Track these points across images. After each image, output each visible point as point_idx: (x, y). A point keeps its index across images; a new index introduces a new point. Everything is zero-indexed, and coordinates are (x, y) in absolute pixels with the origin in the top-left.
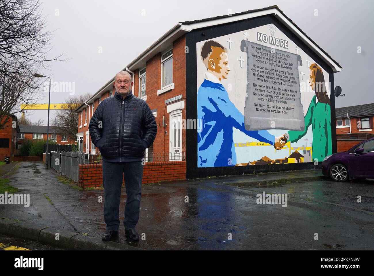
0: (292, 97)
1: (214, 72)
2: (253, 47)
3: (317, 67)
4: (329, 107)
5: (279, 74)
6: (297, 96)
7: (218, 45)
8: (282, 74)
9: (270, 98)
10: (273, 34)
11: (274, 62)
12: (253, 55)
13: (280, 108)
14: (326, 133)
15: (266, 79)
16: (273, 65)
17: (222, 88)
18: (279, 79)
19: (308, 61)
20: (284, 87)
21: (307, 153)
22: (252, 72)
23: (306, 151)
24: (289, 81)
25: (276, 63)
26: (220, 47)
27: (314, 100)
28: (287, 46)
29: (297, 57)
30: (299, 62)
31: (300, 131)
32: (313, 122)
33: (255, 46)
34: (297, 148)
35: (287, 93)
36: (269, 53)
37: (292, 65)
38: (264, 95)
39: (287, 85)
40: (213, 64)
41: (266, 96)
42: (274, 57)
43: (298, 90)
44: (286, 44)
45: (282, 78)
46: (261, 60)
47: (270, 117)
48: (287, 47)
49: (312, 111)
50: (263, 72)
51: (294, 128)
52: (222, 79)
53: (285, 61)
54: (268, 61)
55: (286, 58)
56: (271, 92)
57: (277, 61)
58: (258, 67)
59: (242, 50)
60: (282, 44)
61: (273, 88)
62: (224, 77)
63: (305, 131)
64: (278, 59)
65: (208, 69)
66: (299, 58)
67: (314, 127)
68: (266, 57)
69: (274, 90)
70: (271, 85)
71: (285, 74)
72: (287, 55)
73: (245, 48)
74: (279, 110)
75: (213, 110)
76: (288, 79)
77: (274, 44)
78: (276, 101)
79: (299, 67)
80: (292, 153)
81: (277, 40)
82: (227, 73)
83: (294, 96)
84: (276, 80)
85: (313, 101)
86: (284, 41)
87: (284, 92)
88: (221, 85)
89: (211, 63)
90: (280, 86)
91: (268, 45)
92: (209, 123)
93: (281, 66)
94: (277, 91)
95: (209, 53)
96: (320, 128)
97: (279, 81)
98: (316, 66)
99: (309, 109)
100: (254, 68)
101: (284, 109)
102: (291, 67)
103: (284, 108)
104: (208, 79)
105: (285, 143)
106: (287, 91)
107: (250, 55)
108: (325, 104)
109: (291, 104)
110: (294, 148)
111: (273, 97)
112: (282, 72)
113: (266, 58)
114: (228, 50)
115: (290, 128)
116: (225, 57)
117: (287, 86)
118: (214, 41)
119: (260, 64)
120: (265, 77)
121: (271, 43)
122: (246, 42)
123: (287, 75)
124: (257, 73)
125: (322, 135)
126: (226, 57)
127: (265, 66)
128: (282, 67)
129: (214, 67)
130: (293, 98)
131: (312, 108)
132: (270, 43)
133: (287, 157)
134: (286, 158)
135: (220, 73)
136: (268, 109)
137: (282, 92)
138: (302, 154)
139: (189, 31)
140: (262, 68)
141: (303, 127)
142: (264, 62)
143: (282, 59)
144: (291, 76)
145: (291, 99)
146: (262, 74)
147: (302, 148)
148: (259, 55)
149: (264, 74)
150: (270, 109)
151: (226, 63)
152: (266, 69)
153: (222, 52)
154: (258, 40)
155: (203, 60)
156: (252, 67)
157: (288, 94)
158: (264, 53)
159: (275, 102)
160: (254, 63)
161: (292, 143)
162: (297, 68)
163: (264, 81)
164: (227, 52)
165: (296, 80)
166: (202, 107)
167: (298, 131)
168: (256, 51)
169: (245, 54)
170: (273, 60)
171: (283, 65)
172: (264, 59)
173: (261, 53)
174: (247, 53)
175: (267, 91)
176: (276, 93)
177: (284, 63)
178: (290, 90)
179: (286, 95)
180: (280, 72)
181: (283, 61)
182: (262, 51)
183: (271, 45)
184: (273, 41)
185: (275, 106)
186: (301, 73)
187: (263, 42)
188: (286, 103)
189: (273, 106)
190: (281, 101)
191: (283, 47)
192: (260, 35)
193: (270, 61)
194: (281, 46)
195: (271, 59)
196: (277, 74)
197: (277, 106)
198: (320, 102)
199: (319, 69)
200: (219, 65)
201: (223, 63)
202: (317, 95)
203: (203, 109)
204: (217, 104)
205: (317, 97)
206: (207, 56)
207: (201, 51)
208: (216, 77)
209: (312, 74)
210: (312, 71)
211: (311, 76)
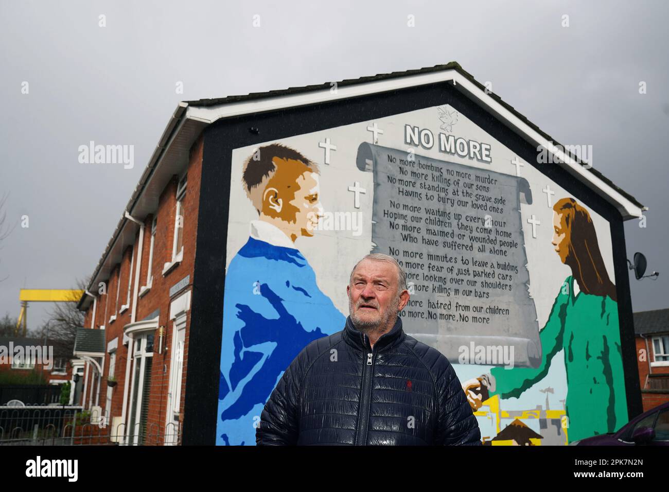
0: (503, 282)
1: (278, 220)
2: (391, 159)
3: (574, 207)
4: (612, 306)
5: (465, 223)
6: (518, 278)
8: (474, 225)
9: (437, 284)
10: (449, 128)
11: (450, 196)
12: (391, 179)
13: (467, 308)
14: (608, 372)
15: (427, 237)
16: (449, 201)
17: (298, 260)
18: (464, 235)
19: (549, 192)
20: (480, 257)
21: (552, 428)
22: (387, 220)
23: (549, 423)
24: (493, 242)
25: (456, 198)
26: (299, 160)
28: (487, 156)
29: (517, 181)
30: (522, 195)
31: (527, 367)
32: (566, 343)
33: (398, 157)
34: (520, 413)
35: (488, 270)
36: (437, 174)
37: (502, 201)
38: (421, 277)
39: (488, 251)
40: (277, 201)
41: (426, 278)
42: (451, 182)
43: (519, 264)
44: (484, 152)
45: (475, 234)
46: (414, 190)
47: (437, 332)
48: (488, 159)
49: (563, 315)
50: (418, 220)
52: (301, 238)
53: (484, 193)
54: (435, 194)
55: (486, 185)
56: (442, 267)
57: (460, 193)
58: (405, 206)
59: (361, 166)
60: (474, 152)
61: (448, 259)
62: (305, 233)
63: (542, 368)
64: (461, 188)
65: (262, 213)
66: (523, 185)
67: (570, 357)
68: (430, 182)
69: (450, 265)
70: (441, 251)
71: (484, 223)
72: (487, 179)
74: (465, 313)
75: (270, 313)
76: (492, 237)
77: (453, 151)
78: (457, 291)
79: (524, 207)
80: (503, 427)
81: (461, 143)
83: (508, 278)
84: (456, 239)
86: (480, 145)
87: (480, 269)
88: (295, 252)
89: (272, 197)
90: (467, 255)
91: (434, 154)
92: (254, 348)
93: (470, 203)
94: (459, 265)
95: (267, 175)
96: (588, 359)
97: (466, 241)
98: (573, 204)
99: (552, 310)
100: (394, 210)
101: (480, 311)
102: (500, 206)
103: (478, 309)
104: (258, 236)
105: (483, 400)
106: (489, 265)
107: (383, 178)
108: (601, 298)
109: (501, 299)
110: (511, 413)
111: (448, 281)
112: (474, 219)
113: (427, 186)
114: (321, 167)
117: (487, 253)
118: (283, 146)
119: (409, 201)
120: (423, 232)
121: (443, 149)
122: (372, 148)
123: (488, 226)
124: (401, 222)
125: (594, 379)
126: (314, 184)
127: (424, 204)
128: (474, 206)
129: (278, 209)
130: (507, 282)
131: (564, 307)
132: (440, 150)
133: (489, 438)
134: (486, 440)
135: (295, 222)
136: (433, 311)
137: (472, 268)
138: (537, 430)
139: (209, 122)
140: (414, 209)
141: (537, 357)
142: (423, 196)
143: (474, 187)
144: (500, 229)
145: (499, 285)
146: (415, 224)
147: (536, 414)
148: (408, 178)
149: (422, 225)
150: (439, 311)
151: (313, 199)
152: (427, 211)
153: (305, 171)
154: (406, 143)
155: (249, 189)
156: (387, 207)
157: (492, 272)
158: (423, 174)
159: (452, 293)
160: (392, 197)
161: (503, 399)
162: (518, 208)
163: (420, 240)
164: (317, 171)
165: (515, 238)
166: (238, 306)
167: (521, 368)
168: (400, 168)
169: (369, 176)
170: (447, 190)
171: (476, 203)
172: (421, 187)
173: (413, 173)
174: (375, 173)
175: (429, 267)
176: (455, 271)
177: (481, 198)
178: (498, 264)
179: (485, 275)
180: (469, 219)
181: (479, 192)
182: (417, 169)
183: (442, 154)
184: (450, 146)
185: (454, 305)
186: (530, 221)
187: (420, 147)
188: (485, 295)
189: (448, 303)
190: (471, 292)
191: (478, 160)
192: (413, 130)
193: (439, 193)
194: (472, 155)
195: (443, 187)
196: (458, 225)
197: (457, 303)
198: (586, 293)
199: (580, 212)
200: (292, 203)
201: (306, 198)
202: (576, 275)
203: (240, 311)
204: (282, 300)
205: (575, 281)
206: (260, 181)
207: (245, 170)
208: (281, 232)
209: (561, 223)
210: (561, 215)
211: (558, 229)
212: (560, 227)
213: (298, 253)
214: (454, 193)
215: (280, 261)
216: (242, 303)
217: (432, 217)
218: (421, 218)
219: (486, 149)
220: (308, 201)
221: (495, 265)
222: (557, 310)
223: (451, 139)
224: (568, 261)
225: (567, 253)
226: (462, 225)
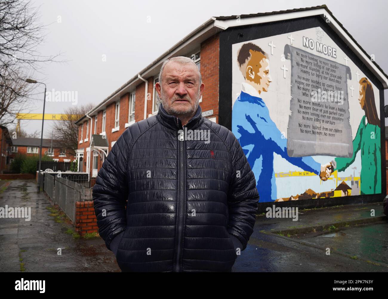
0: (340, 117)
1: (253, 82)
2: (298, 54)
3: (367, 82)
4: (379, 129)
6: (346, 116)
7: (258, 49)
8: (330, 89)
9: (316, 117)
10: (320, 39)
11: (321, 74)
12: (298, 64)
13: (327, 129)
14: (375, 160)
16: (320, 77)
17: (262, 104)
19: (358, 74)
20: (332, 104)
21: (355, 184)
22: (296, 85)
23: (354, 182)
25: (323, 75)
26: (260, 52)
27: (363, 120)
28: (335, 55)
29: (346, 68)
30: (348, 75)
31: (348, 157)
32: (362, 147)
33: (300, 53)
34: (344, 178)
35: (335, 111)
36: (316, 62)
37: (340, 78)
38: (310, 114)
40: (252, 73)
41: (312, 114)
42: (321, 67)
43: (346, 109)
44: (334, 53)
46: (307, 70)
47: (315, 140)
49: (361, 134)
50: (308, 85)
51: (341, 154)
52: (262, 92)
53: (333, 73)
54: (315, 72)
55: (334, 69)
56: (318, 109)
57: (325, 73)
58: (304, 78)
59: (286, 57)
60: (330, 53)
61: (320, 105)
62: (264, 90)
63: (353, 158)
64: (325, 70)
65: (246, 79)
66: (348, 70)
67: (363, 153)
68: (313, 67)
69: (321, 108)
72: (335, 66)
73: (289, 54)
74: (326, 132)
77: (322, 51)
78: (323, 121)
79: (348, 80)
80: (338, 185)
81: (325, 48)
82: (267, 85)
83: (342, 115)
85: (362, 122)
86: (332, 49)
87: (332, 111)
88: (260, 99)
89: (250, 71)
90: (327, 103)
91: (314, 52)
92: (245, 148)
93: (328, 78)
94: (324, 109)
95: (247, 59)
96: (369, 154)
99: (358, 131)
100: (299, 80)
101: (332, 131)
102: (339, 80)
103: (331, 130)
104: (245, 91)
105: (332, 172)
106: (335, 109)
107: (294, 63)
108: (375, 126)
109: (340, 125)
110: (342, 178)
111: (320, 116)
112: (330, 86)
113: (312, 69)
114: (270, 56)
115: (337, 155)
116: (266, 64)
117: (335, 103)
118: (254, 44)
119: (305, 76)
120: (311, 91)
121: (318, 50)
122: (290, 47)
123: (335, 90)
124: (302, 86)
125: (371, 163)
127: (310, 77)
128: (330, 80)
129: (253, 77)
130: (342, 117)
131: (362, 130)
132: (317, 51)
133: (333, 189)
134: (332, 190)
135: (260, 84)
136: (314, 130)
137: (329, 110)
138: (350, 185)
139: (224, 29)
140: (307, 80)
141: (351, 153)
142: (310, 74)
143: (330, 70)
145: (339, 119)
146: (307, 87)
147: (350, 179)
148: (304, 64)
149: (310, 88)
150: (316, 130)
151: (267, 73)
152: (312, 81)
153: (263, 58)
154: (304, 46)
155: (240, 66)
156: (296, 78)
157: (336, 113)
158: (310, 62)
159: (322, 122)
160: (298, 73)
161: (339, 172)
162: (346, 82)
163: (309, 95)
164: (268, 58)
165: (345, 96)
166: (238, 126)
167: (346, 158)
168: (301, 59)
169: (289, 61)
170: (320, 71)
171: (331, 78)
172: (310, 69)
173: (307, 62)
174: (292, 60)
175: (313, 109)
176: (323, 111)
177: (332, 75)
179: (334, 113)
180: (328, 86)
181: (331, 73)
182: (308, 60)
183: (318, 52)
184: (320, 49)
185: (322, 128)
186: (351, 88)
187: (309, 48)
188: (334, 123)
189: (320, 127)
190: (328, 121)
191: (331, 56)
192: (306, 39)
193: (317, 72)
194: (329, 54)
195: (318, 69)
197: (323, 127)
198: (370, 124)
199: (369, 85)
200: (258, 74)
201: (264, 72)
202: (366, 115)
203: (239, 129)
204: (256, 123)
205: (366, 118)
206: (244, 62)
207: (238, 56)
208: (255, 89)
209: (362, 90)
210: (362, 86)
212: (361, 92)
213: (262, 100)
214: (323, 73)
215: (255, 104)
216: (240, 125)
217: (314, 84)
218: (310, 85)
219: (335, 51)
220: (265, 73)
221: (338, 109)
224: (364, 108)
225: (363, 104)
226: (325, 89)
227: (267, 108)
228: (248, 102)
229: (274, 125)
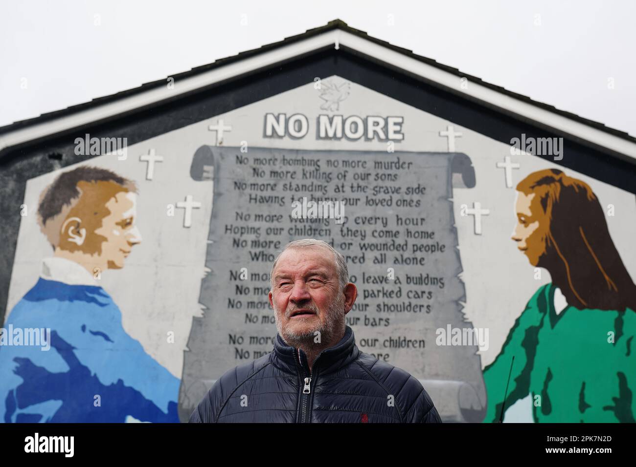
0: (414, 302)
1: (79, 254)
2: (240, 161)
3: (560, 181)
5: (354, 228)
6: (444, 294)
7: (105, 176)
8: (368, 228)
11: (332, 193)
12: (239, 185)
17: (100, 299)
18: (351, 244)
19: (510, 166)
20: (376, 270)
22: (230, 237)
24: (401, 247)
25: (341, 195)
26: (112, 182)
27: (543, 300)
28: (396, 132)
29: (449, 160)
30: (457, 177)
33: (251, 156)
35: (390, 287)
36: (310, 169)
37: (420, 190)
39: (390, 261)
40: (78, 233)
42: (334, 176)
43: (447, 274)
44: (392, 128)
45: (369, 240)
46: (274, 194)
48: (399, 137)
49: (530, 343)
50: (278, 231)
53: (388, 183)
54: (306, 194)
55: (393, 171)
57: (347, 188)
58: (259, 217)
59: (197, 175)
60: (375, 131)
62: (112, 265)
64: (349, 182)
65: (58, 249)
66: (460, 163)
67: (544, 408)
68: (299, 180)
71: (385, 224)
72: (395, 163)
75: (57, 365)
76: (400, 241)
77: (339, 134)
79: (461, 195)
81: (355, 123)
82: (124, 252)
83: (426, 295)
85: (534, 305)
86: (386, 120)
87: (376, 287)
88: (96, 290)
89: (72, 228)
90: (355, 270)
91: (310, 143)
92: (31, 409)
93: (364, 200)
95: (69, 203)
96: (583, 411)
97: (355, 251)
98: (557, 177)
99: (509, 338)
100: (241, 223)
101: (373, 345)
102: (416, 197)
103: (370, 343)
104: (50, 276)
106: (391, 280)
107: (227, 185)
108: (612, 314)
109: (411, 325)
112: (368, 220)
113: (294, 186)
114: (141, 184)
117: (390, 264)
118: (92, 167)
119: (265, 210)
121: (323, 134)
122: (213, 150)
123: (392, 226)
124: (250, 237)
126: (130, 204)
127: (286, 210)
128: (371, 202)
129: (79, 241)
130: (424, 301)
132: (318, 137)
135: (99, 254)
137: (362, 287)
140: (273, 218)
141: (477, 407)
142: (288, 200)
143: (372, 178)
144: (412, 228)
145: (409, 307)
146: (271, 238)
148: (266, 179)
149: (283, 237)
151: (126, 224)
152: (293, 219)
153: (118, 192)
154: (265, 136)
155: (44, 222)
156: (231, 220)
157: (396, 290)
158: (288, 172)
160: (239, 207)
162: (447, 197)
165: (441, 237)
166: (16, 360)
168: (254, 169)
169: (207, 187)
170: (326, 187)
171: (374, 198)
172: (285, 189)
173: (274, 173)
174: (216, 180)
177: (382, 190)
178: (408, 278)
179: (384, 294)
180: (360, 221)
181: (380, 183)
182: (281, 167)
183: (321, 142)
184: (334, 129)
186: (470, 211)
187: (287, 138)
188: (383, 322)
190: (358, 319)
191: (381, 140)
192: (277, 119)
193: (313, 192)
194: (370, 135)
195: (319, 183)
196: (342, 231)
198: (581, 308)
199: (571, 188)
200: (98, 232)
201: (117, 224)
202: (558, 281)
203: (18, 365)
204: (73, 348)
205: (557, 290)
207: (41, 202)
208: (81, 268)
209: (530, 208)
210: (532, 196)
211: (525, 216)
212: (529, 213)
213: (101, 291)
214: (338, 189)
216: (22, 356)
217: (300, 225)
218: (282, 229)
219: (395, 124)
220: (120, 227)
221: (403, 280)
222: (520, 336)
223: (338, 121)
226: (348, 230)
227: (116, 308)
228: (55, 302)
229: (135, 347)
